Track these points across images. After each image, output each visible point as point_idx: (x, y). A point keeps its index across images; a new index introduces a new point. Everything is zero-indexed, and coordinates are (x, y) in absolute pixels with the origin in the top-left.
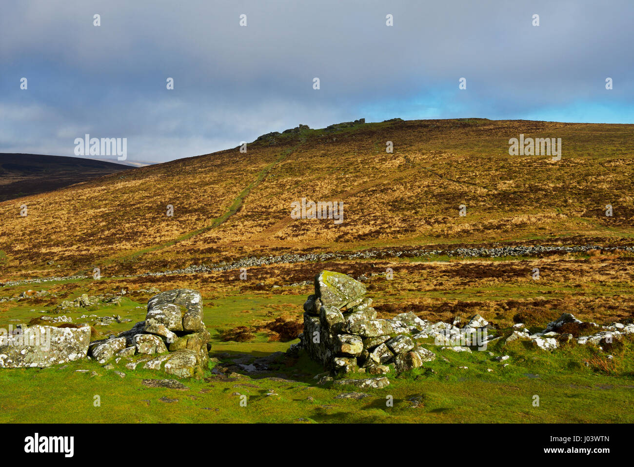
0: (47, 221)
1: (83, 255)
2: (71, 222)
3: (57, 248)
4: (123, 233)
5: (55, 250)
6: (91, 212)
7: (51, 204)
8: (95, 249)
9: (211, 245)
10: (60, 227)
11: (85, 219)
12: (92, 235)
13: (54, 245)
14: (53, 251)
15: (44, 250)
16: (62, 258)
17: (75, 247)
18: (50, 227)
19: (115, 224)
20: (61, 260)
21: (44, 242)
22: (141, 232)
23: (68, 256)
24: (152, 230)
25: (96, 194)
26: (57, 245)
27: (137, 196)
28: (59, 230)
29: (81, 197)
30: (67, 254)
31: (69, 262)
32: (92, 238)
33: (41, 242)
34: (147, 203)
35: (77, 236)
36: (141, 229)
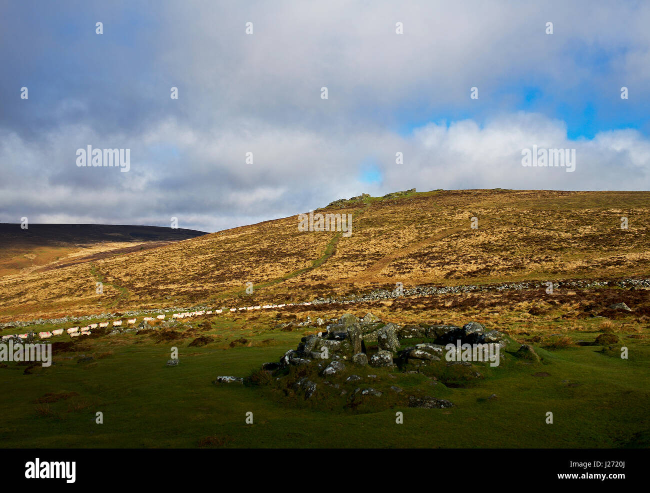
0: (164, 265)
1: (197, 291)
2: (184, 265)
3: (173, 285)
4: (231, 273)
5: (171, 286)
6: (201, 257)
7: (166, 252)
8: (208, 286)
9: (320, 282)
10: (175, 269)
11: (196, 262)
12: (204, 274)
13: (170, 283)
14: (169, 288)
15: (161, 287)
16: (178, 294)
17: (189, 284)
18: (166, 269)
19: (223, 266)
20: (178, 295)
21: (162, 280)
22: (248, 272)
23: (185, 292)
24: (258, 270)
25: (203, 244)
26: (173, 282)
27: (238, 245)
28: (174, 271)
29: (191, 247)
30: (183, 290)
31: (186, 297)
32: (204, 277)
33: (159, 281)
34: (248, 249)
35: (190, 275)
36: (247, 269)
